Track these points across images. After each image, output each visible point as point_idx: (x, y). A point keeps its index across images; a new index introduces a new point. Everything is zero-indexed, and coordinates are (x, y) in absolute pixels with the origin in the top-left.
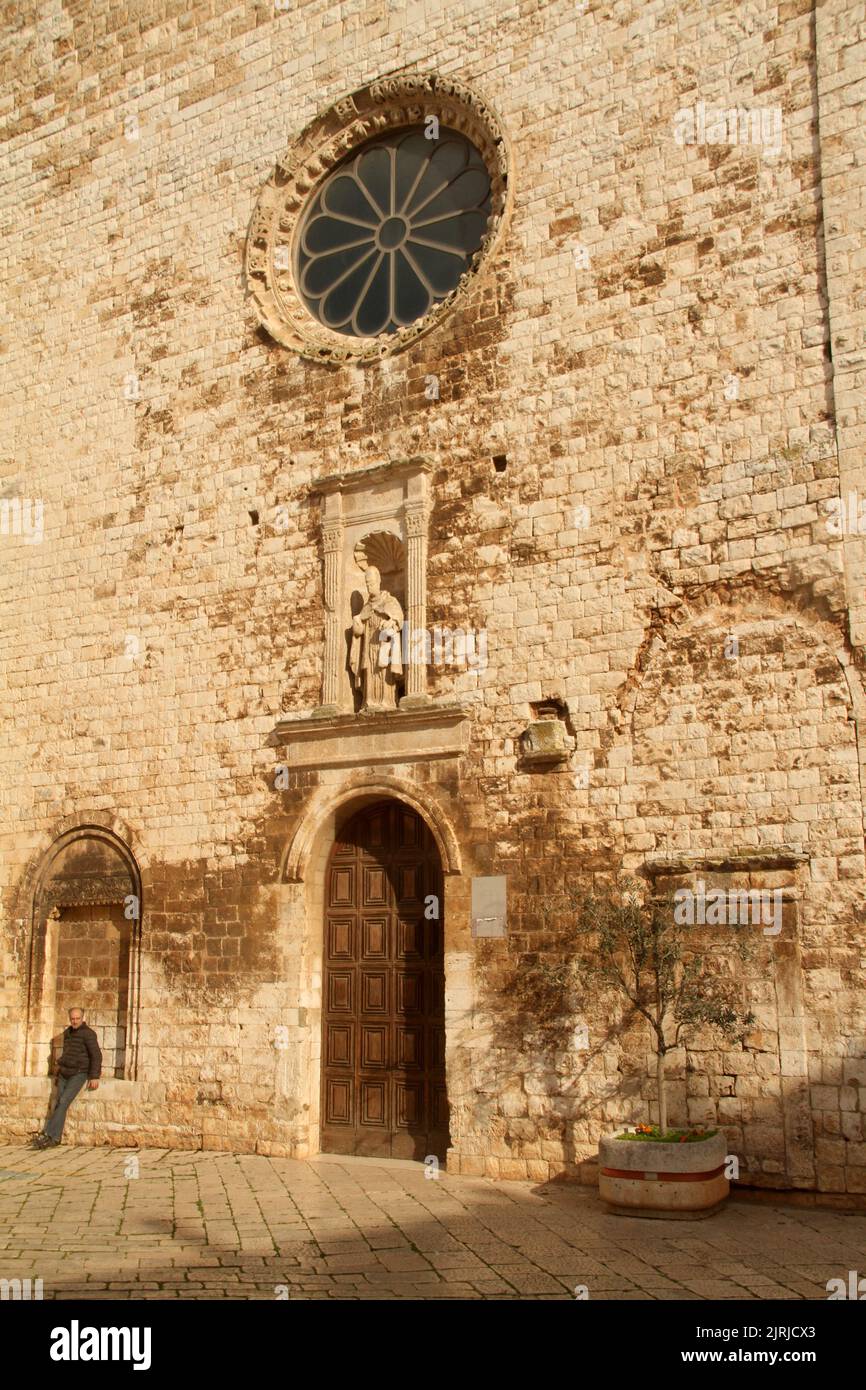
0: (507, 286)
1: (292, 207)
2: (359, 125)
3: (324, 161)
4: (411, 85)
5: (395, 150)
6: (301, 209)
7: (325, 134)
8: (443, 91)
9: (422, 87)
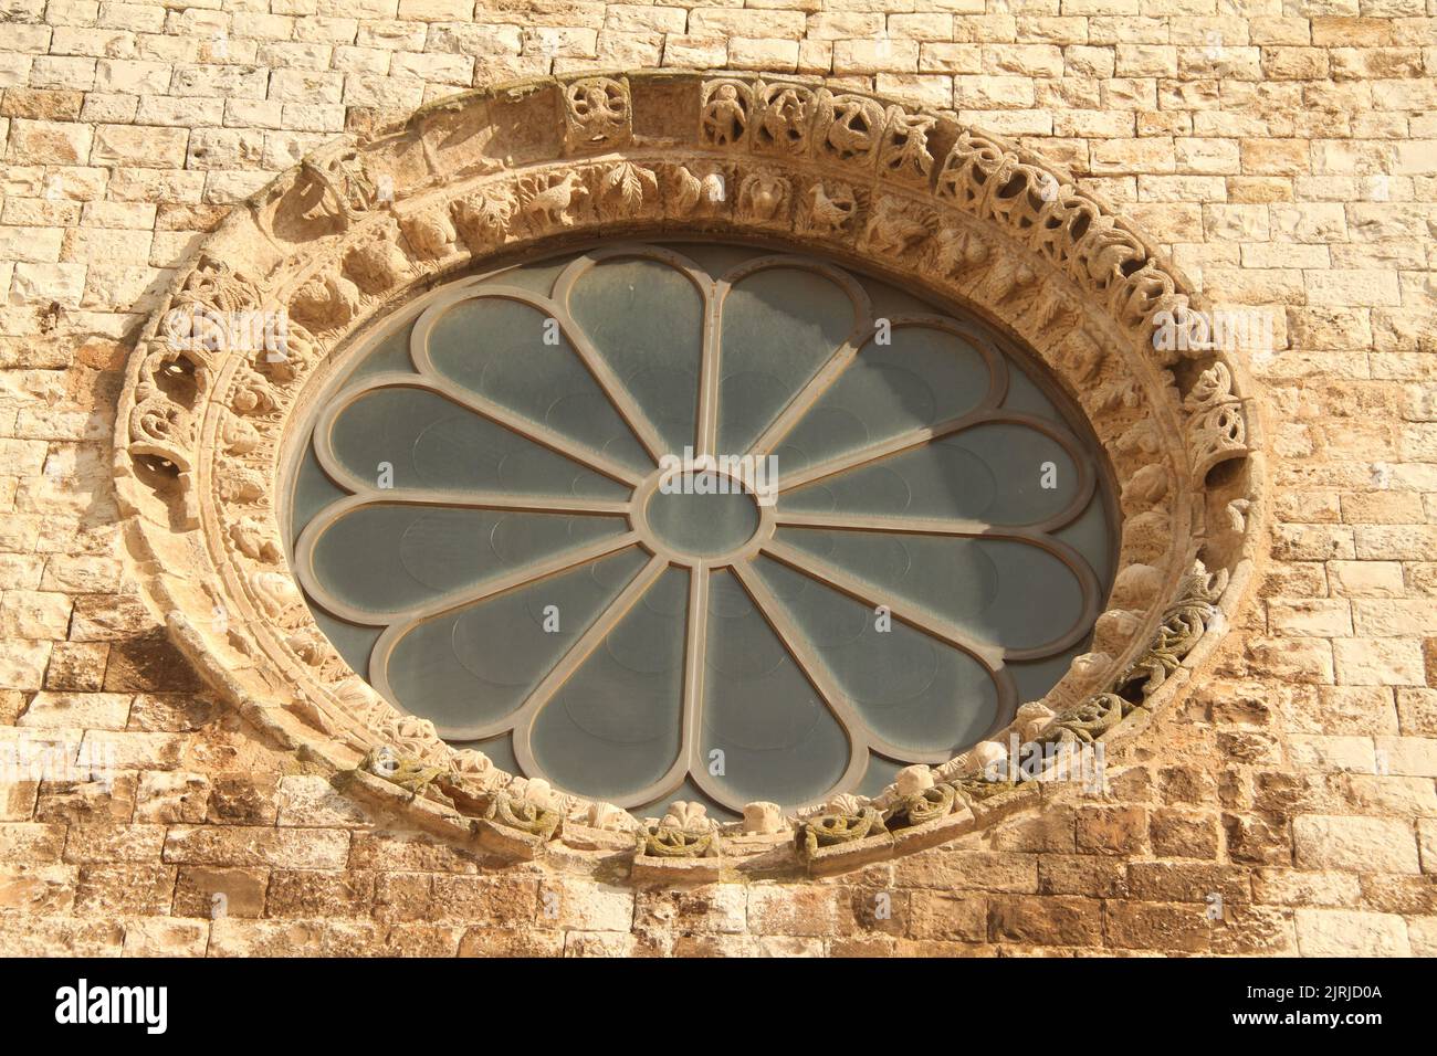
0: (1263, 782)
1: (315, 314)
2: (623, 171)
3: (468, 226)
4: (858, 123)
5: (723, 287)
6: (343, 333)
7: (490, 151)
8: (979, 175)
9: (900, 139)
